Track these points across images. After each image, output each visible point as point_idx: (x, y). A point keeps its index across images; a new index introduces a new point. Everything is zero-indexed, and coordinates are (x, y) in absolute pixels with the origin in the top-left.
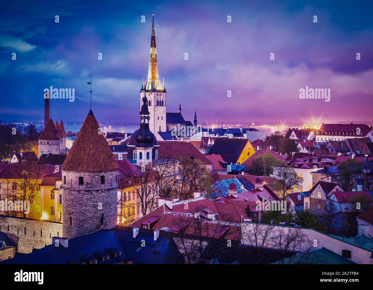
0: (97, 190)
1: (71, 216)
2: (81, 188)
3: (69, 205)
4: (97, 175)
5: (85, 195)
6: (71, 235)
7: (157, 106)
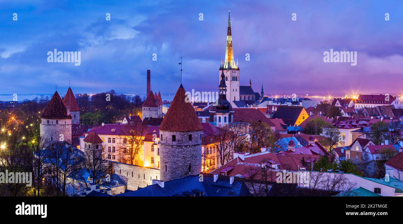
0: (186, 146)
1: (166, 164)
3: (165, 156)
4: (186, 134)
5: (177, 149)
6: (166, 179)
7: (232, 81)
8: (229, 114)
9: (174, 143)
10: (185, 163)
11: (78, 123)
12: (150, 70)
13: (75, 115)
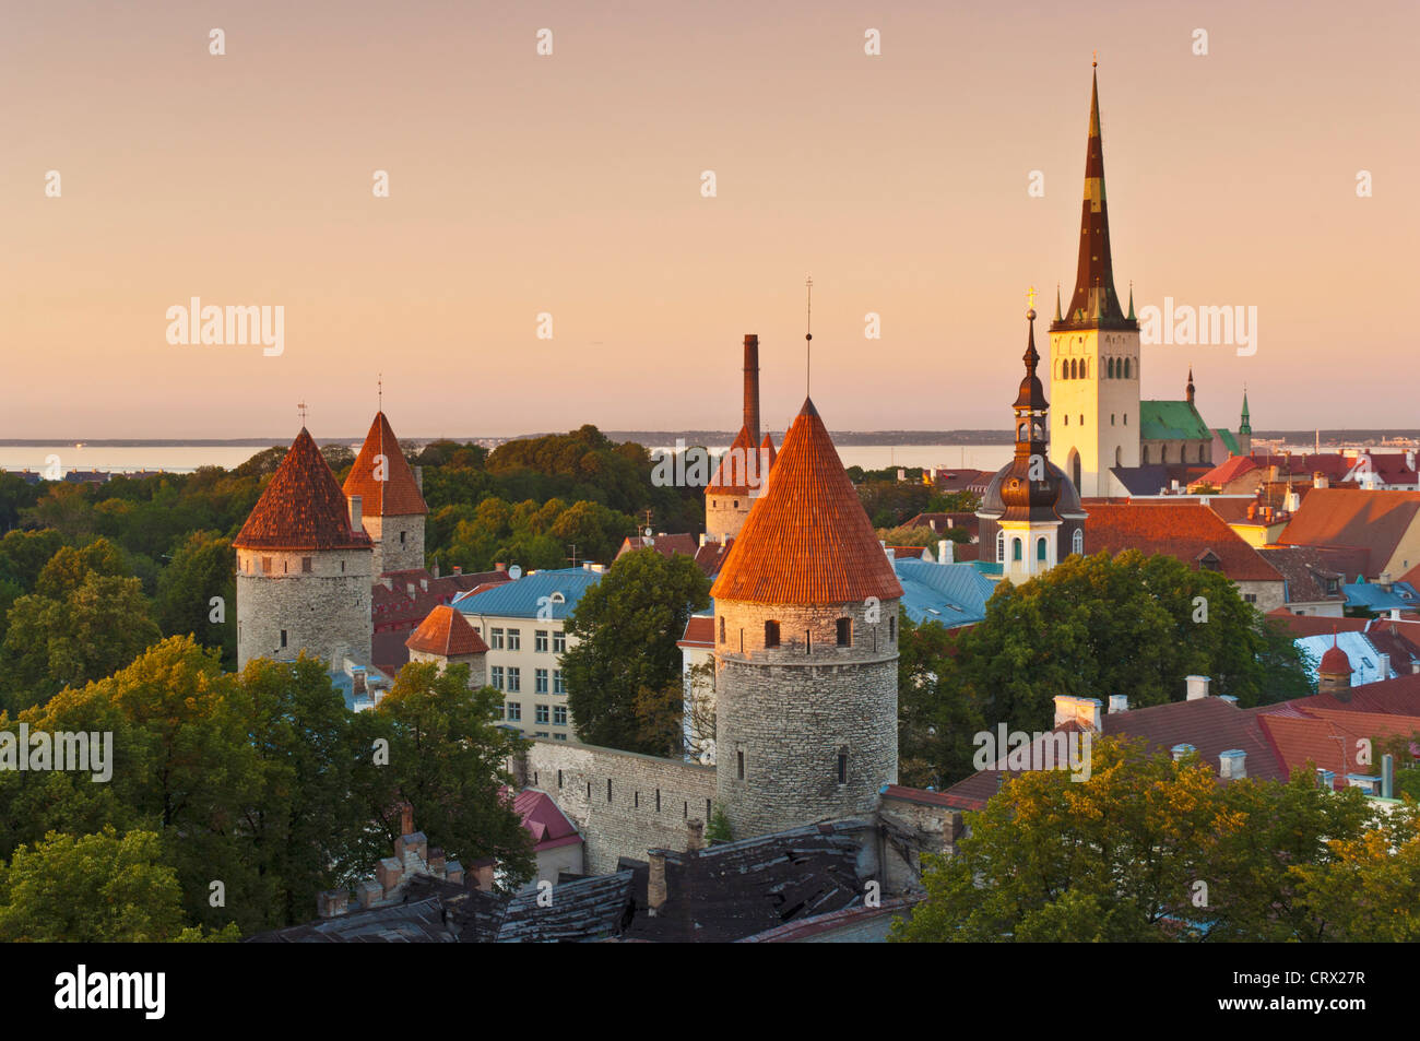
0: (826, 669)
1: (740, 748)
2: (771, 660)
3: (737, 712)
4: (825, 617)
5: (785, 679)
6: (742, 811)
7: (1108, 380)
8: (1059, 526)
9: (774, 656)
10: (820, 743)
11: (418, 568)
12: (756, 336)
13: (403, 534)
